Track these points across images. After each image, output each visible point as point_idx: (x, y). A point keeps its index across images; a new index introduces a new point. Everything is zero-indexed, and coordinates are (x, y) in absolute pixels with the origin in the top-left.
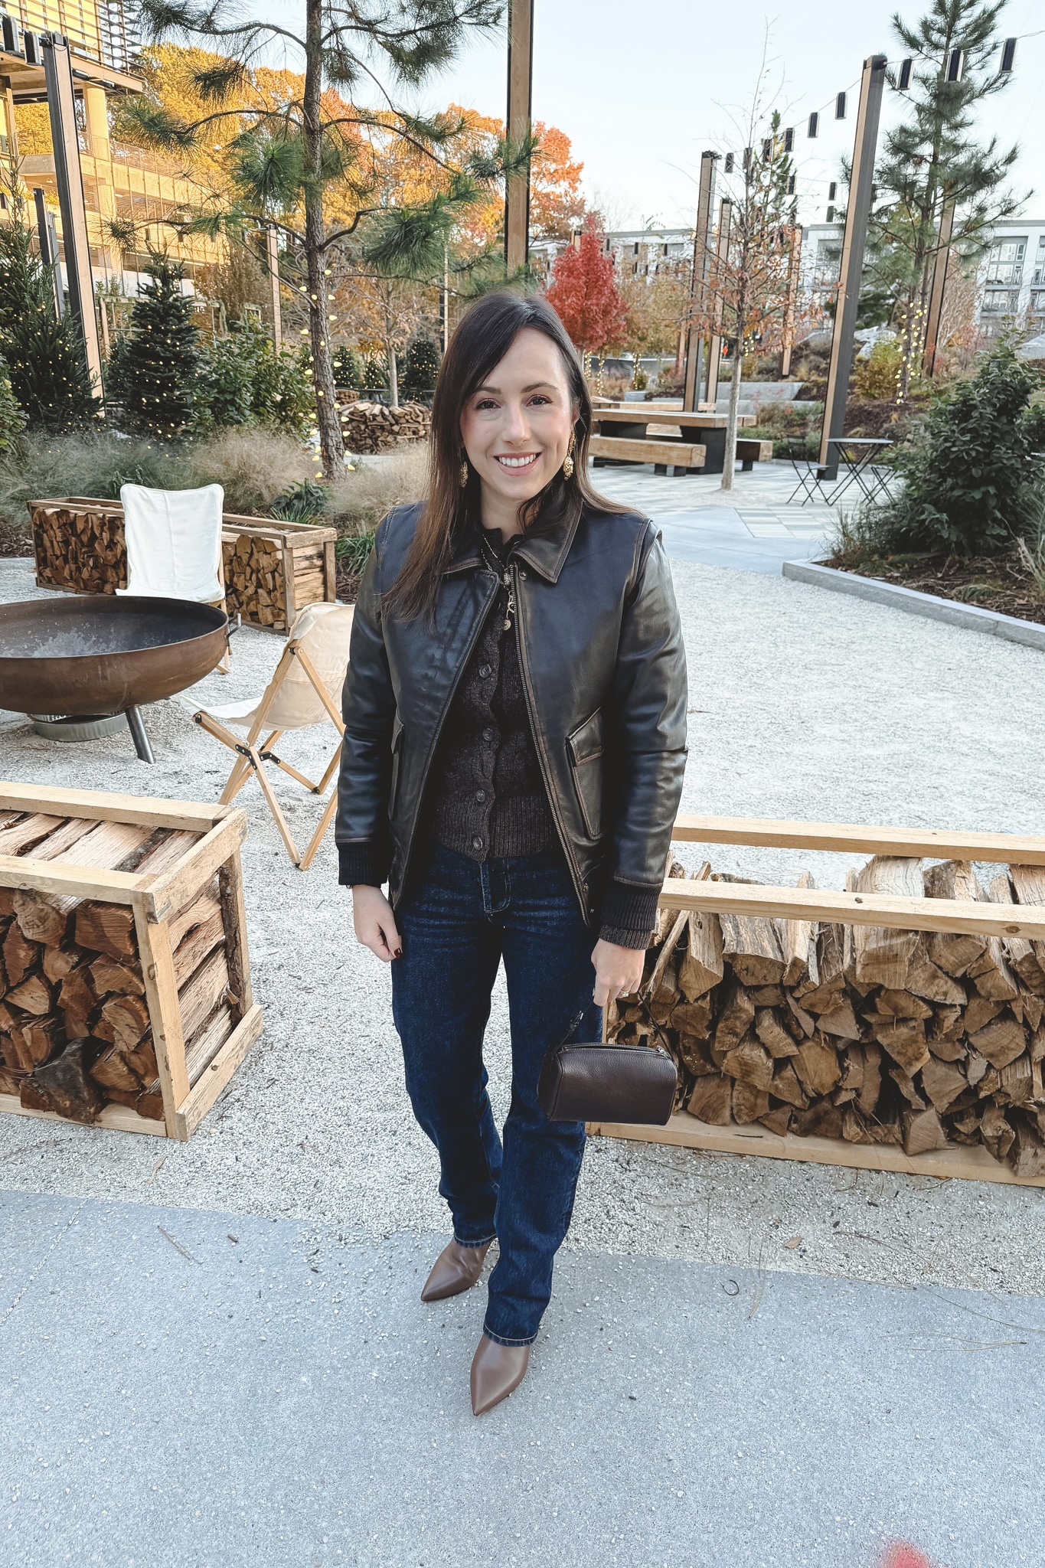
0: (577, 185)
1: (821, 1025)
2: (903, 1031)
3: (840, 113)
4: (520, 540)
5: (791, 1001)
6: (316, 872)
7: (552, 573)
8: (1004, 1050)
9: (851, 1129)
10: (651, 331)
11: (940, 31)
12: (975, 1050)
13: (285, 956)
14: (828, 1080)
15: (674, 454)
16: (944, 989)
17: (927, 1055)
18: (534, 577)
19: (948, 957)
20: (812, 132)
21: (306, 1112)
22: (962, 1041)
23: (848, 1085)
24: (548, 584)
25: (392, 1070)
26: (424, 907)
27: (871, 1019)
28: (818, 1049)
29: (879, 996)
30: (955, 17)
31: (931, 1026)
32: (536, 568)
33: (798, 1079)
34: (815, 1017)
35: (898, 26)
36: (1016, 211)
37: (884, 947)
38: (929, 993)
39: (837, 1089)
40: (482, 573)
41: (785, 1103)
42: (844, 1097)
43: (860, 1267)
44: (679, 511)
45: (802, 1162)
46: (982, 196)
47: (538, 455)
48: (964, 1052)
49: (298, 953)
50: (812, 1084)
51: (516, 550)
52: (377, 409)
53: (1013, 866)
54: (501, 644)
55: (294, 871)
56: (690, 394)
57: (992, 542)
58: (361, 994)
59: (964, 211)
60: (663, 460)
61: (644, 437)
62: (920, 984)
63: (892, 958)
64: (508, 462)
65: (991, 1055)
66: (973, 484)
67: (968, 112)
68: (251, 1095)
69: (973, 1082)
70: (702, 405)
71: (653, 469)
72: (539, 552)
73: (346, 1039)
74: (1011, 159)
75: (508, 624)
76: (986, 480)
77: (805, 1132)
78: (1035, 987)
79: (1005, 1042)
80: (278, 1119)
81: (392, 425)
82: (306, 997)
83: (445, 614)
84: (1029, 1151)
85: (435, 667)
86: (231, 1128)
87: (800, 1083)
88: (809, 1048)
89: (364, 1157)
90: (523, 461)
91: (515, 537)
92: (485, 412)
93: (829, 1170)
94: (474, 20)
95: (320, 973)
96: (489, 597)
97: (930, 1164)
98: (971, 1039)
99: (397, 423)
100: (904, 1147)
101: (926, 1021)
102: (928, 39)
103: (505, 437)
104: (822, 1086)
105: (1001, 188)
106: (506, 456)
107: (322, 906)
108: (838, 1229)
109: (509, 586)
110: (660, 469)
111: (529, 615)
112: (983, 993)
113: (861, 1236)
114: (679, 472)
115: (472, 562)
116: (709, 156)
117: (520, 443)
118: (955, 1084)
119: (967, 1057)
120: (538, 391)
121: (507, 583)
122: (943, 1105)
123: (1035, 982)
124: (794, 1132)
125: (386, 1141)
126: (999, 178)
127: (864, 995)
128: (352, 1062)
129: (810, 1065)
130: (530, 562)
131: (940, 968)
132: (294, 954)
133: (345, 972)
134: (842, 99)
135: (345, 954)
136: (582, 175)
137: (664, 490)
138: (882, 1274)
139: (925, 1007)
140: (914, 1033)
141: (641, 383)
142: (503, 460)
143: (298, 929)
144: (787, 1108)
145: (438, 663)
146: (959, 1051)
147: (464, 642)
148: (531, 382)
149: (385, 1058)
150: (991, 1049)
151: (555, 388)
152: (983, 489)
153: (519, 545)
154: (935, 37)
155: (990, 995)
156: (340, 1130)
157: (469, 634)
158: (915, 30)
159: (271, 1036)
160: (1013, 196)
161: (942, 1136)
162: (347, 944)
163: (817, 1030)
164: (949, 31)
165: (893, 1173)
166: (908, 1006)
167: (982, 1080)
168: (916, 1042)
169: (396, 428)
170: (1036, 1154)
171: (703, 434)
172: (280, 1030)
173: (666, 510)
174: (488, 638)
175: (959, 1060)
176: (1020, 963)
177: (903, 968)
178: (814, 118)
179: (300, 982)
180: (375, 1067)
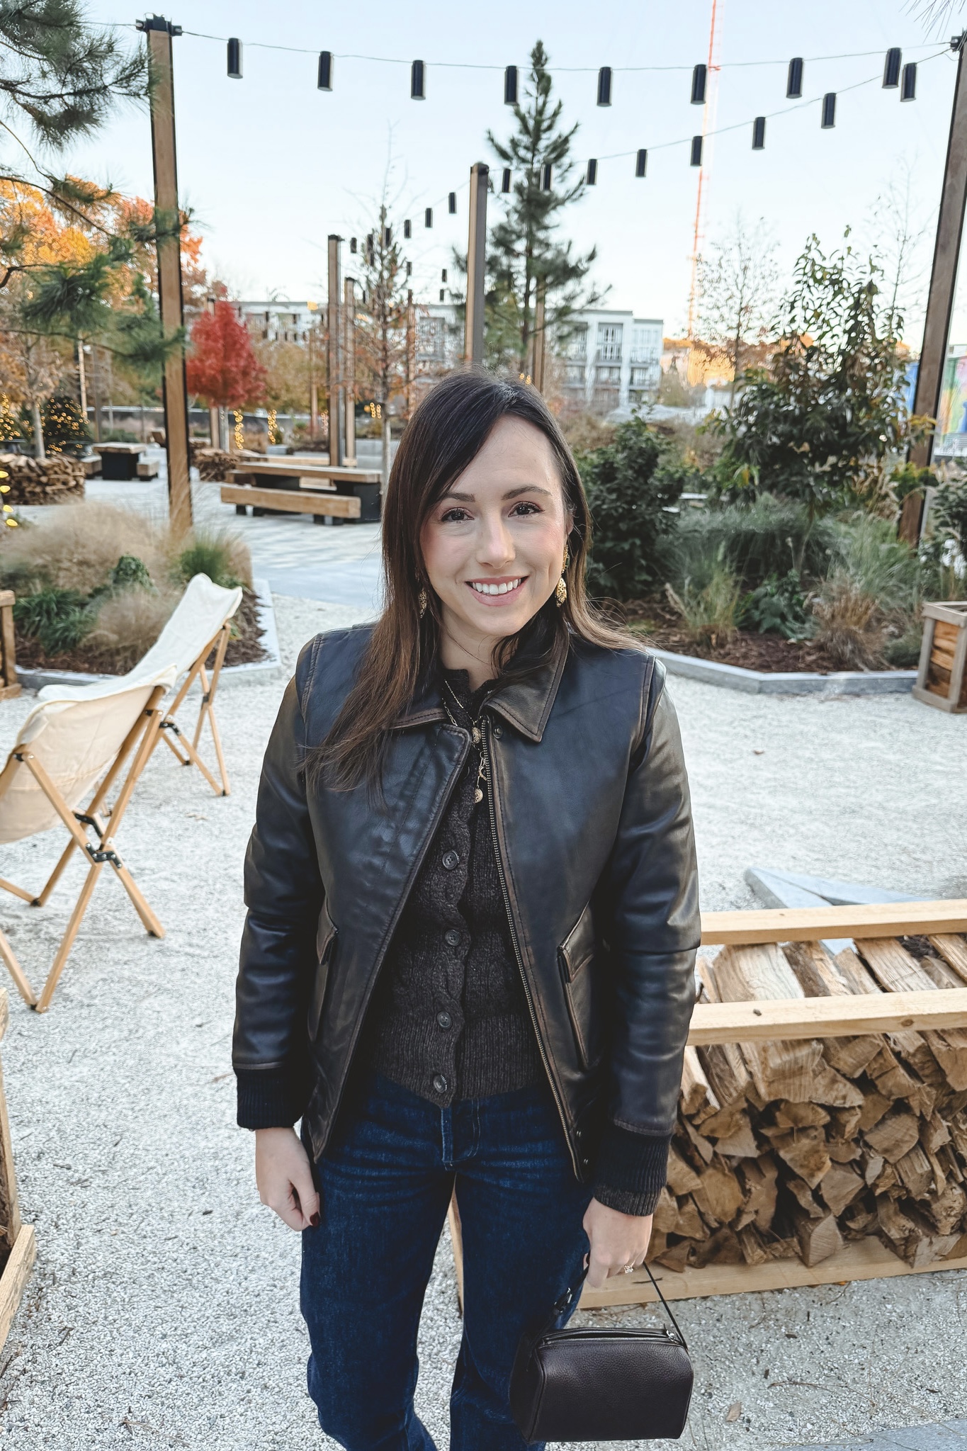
0: (198, 256)
1: (720, 1149)
2: (805, 1143)
3: (452, 209)
4: (497, 686)
5: (690, 1130)
6: (58, 1013)
7: (535, 729)
8: (898, 1144)
9: (754, 1252)
10: (283, 392)
11: (526, 148)
12: (870, 1147)
13: (43, 1138)
14: (731, 1207)
15: (331, 506)
16: (843, 1093)
17: (829, 1163)
18: (512, 736)
19: (846, 1059)
20: (429, 223)
21: (121, 1371)
22: (856, 1141)
23: (751, 1208)
24: (529, 742)
25: (217, 1281)
26: (358, 1154)
27: (769, 1132)
28: (720, 1176)
29: (779, 1109)
30: (537, 138)
31: (833, 1128)
32: (517, 725)
33: (699, 1211)
34: (713, 1141)
35: (492, 140)
36: (600, 301)
37: (790, 1062)
38: (828, 1099)
39: (740, 1212)
40: (444, 728)
41: (684, 1238)
42: (746, 1220)
43: (809, 1426)
44: (348, 560)
45: (705, 1298)
46: (571, 286)
47: (523, 579)
48: (859, 1151)
49: (59, 1130)
50: (714, 1213)
51: (490, 701)
52: (22, 460)
53: (857, 941)
54: (472, 823)
55: (31, 1016)
56: (334, 450)
57: (639, 586)
58: (152, 1177)
59: (555, 298)
60: (321, 511)
61: (299, 489)
62: (821, 1091)
63: (797, 1071)
64: (485, 588)
65: (886, 1151)
66: (621, 536)
67: (552, 218)
68: (40, 1359)
69: (870, 1182)
70: (345, 461)
71: (312, 519)
72: (520, 702)
73: (149, 1248)
74: (592, 257)
75: (480, 794)
76: (630, 534)
77: (701, 1264)
78: (927, 1076)
79: (899, 1136)
80: (84, 1389)
81: (39, 476)
82: (84, 1195)
83: (393, 781)
84: (926, 1240)
85: (383, 854)
86: (22, 1420)
87: (701, 1214)
88: (710, 1176)
89: (212, 1423)
90: (504, 588)
91: (488, 685)
92: (452, 526)
93: (733, 1302)
94: (124, 91)
95: (94, 1155)
96: (458, 761)
97: (830, 1272)
98: (867, 1138)
99: (45, 474)
100: (803, 1260)
101: (825, 1126)
102: (516, 153)
103: (482, 558)
104: (725, 1214)
105: (586, 280)
106: (482, 582)
107: (76, 1058)
108: (771, 1380)
109: (480, 745)
110: (319, 520)
111: (506, 782)
112: (884, 1092)
113: (796, 1383)
114: (338, 522)
115: (431, 715)
116: (335, 239)
117: (502, 565)
118: (853, 1184)
119: (862, 1156)
120: (527, 497)
121: (477, 739)
122: (839, 1209)
123: (927, 1072)
124: (692, 1265)
125: (233, 1390)
126: (583, 272)
127: (761, 1109)
128: (163, 1280)
129: (711, 1195)
130: (508, 717)
131: (838, 1070)
132: (53, 1133)
133: (126, 1150)
134: (452, 197)
135: (120, 1122)
136: (201, 248)
137: (328, 539)
138: (834, 1430)
139: (823, 1113)
140: (815, 1142)
141: (279, 438)
142: (478, 586)
143: (51, 1096)
144: (686, 1243)
145: (386, 849)
146: (854, 1152)
147: (424, 821)
148: (516, 485)
149: (204, 1265)
150: (886, 1144)
151: (547, 493)
152: (630, 541)
153: (494, 696)
154: (522, 152)
155: (891, 1093)
156: (172, 1386)
157: (430, 811)
158: (506, 146)
159: (48, 1262)
160: (596, 289)
161: (840, 1241)
162: (119, 1108)
163: (715, 1154)
164: (533, 148)
165: (795, 1288)
166: (809, 1116)
167: (879, 1177)
168: (817, 1152)
169: (44, 479)
170: (931, 1243)
171: (355, 489)
172: (59, 1251)
173: (336, 558)
174: (455, 815)
175: (854, 1160)
176: (914, 1055)
177: (806, 1080)
178: (429, 213)
179: (70, 1173)
180: (194, 1281)
